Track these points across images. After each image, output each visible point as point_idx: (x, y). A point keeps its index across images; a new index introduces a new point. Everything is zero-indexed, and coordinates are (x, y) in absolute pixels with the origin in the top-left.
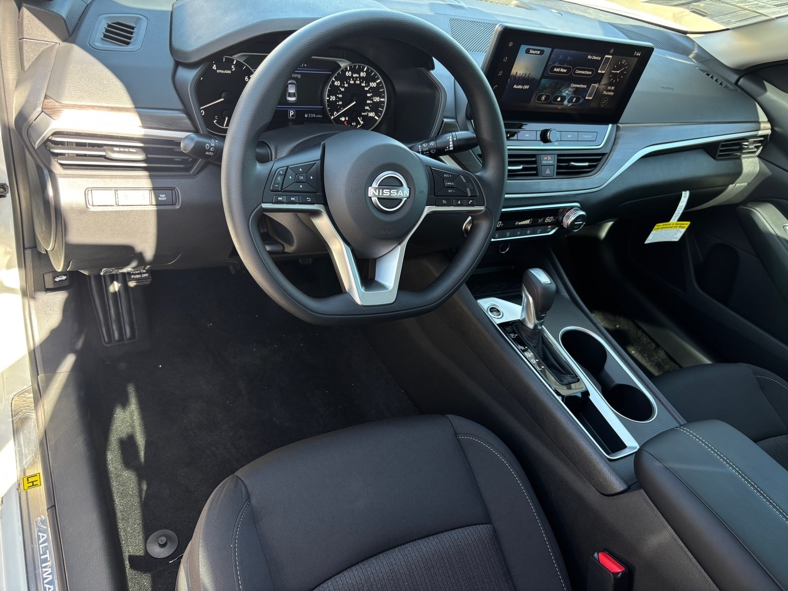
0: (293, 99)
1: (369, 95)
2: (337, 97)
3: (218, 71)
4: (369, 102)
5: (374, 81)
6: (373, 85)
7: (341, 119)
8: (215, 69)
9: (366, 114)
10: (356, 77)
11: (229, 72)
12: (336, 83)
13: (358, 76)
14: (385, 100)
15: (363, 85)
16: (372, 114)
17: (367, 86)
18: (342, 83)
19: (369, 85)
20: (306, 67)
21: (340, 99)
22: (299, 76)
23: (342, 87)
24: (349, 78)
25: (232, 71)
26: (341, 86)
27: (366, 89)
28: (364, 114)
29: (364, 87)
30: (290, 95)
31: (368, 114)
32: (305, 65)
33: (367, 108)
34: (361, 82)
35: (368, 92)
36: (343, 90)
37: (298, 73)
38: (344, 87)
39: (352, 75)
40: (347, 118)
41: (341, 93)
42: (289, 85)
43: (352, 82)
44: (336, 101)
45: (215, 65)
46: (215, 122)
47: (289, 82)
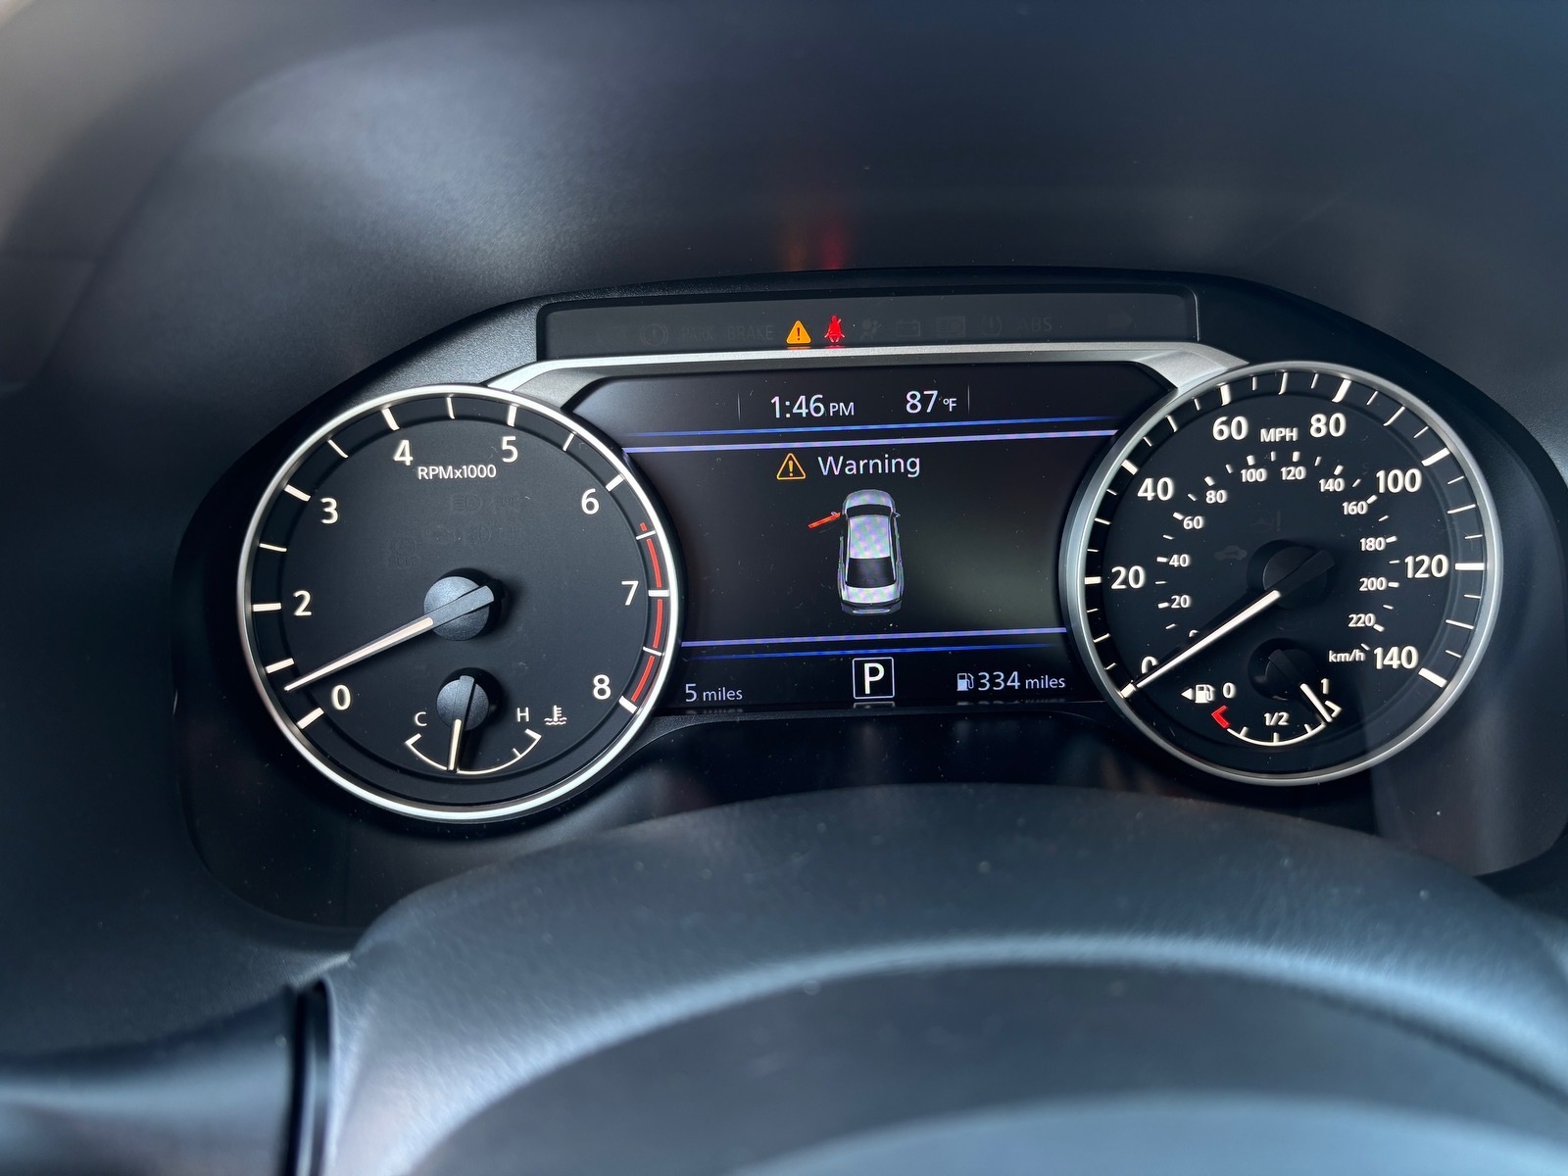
0: (880, 595)
1: (1370, 544)
2: (1154, 571)
3: (423, 472)
4: (1371, 584)
5: (1407, 459)
6: (1402, 481)
7: (1188, 694)
8: (408, 459)
9: (1358, 655)
10: (1283, 447)
11: (488, 471)
12: (1147, 490)
13: (1291, 434)
14: (1493, 566)
15: (1333, 485)
16: (1393, 658)
17: (1351, 495)
18: (1190, 483)
19: (1371, 486)
20: (957, 414)
21: (1178, 581)
22: (914, 468)
23: (1191, 510)
24: (1235, 451)
25: (501, 466)
26: (1179, 502)
27: (1350, 508)
28: (1344, 657)
29: (1337, 498)
30: (858, 575)
31: (1371, 657)
32: (951, 403)
33: (1367, 620)
34: (1315, 475)
35: (1368, 525)
36: (1197, 523)
37: (905, 452)
38: (1200, 508)
39: (1254, 433)
40: (1229, 690)
41: (1185, 541)
42: (853, 522)
43: (1255, 475)
44: (1150, 594)
45: (405, 444)
46: (409, 743)
47: (851, 502)
